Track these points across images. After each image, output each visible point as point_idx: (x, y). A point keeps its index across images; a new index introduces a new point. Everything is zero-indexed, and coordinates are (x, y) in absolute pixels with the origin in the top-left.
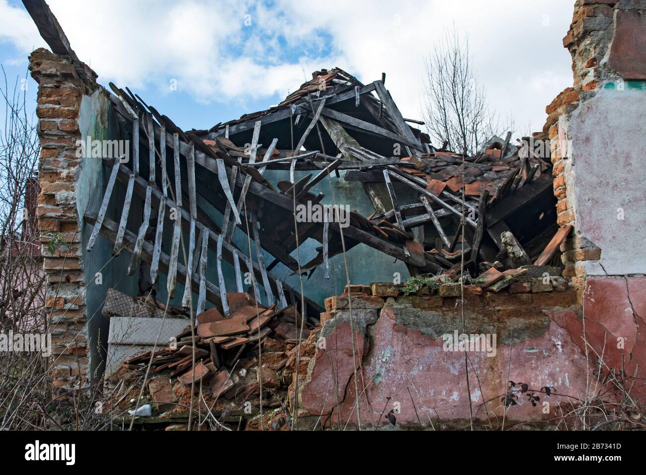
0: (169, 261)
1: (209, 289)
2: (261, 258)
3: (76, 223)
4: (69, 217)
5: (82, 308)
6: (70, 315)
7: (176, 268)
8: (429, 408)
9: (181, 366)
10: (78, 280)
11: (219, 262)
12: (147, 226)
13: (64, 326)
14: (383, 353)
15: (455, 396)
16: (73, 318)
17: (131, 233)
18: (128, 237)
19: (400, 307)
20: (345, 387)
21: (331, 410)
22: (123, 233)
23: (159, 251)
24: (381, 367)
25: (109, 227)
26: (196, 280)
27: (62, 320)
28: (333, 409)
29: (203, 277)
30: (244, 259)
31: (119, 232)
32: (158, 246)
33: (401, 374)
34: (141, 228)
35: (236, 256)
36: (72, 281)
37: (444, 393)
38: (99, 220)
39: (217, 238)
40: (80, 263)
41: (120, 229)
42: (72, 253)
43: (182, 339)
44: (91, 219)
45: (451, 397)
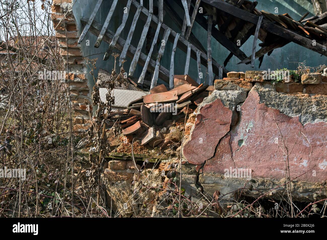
0: (135, 51)
1: (161, 71)
2: (210, 51)
3: (75, 25)
4: (70, 21)
5: (85, 82)
6: (79, 85)
7: (138, 56)
8: (281, 169)
9: (128, 123)
10: (81, 63)
11: (173, 53)
12: (123, 27)
13: (76, 92)
14: (247, 125)
15: (305, 163)
16: (80, 87)
17: (111, 32)
18: (108, 35)
19: (264, 90)
20: (215, 147)
21: (204, 162)
22: (104, 32)
23: (128, 44)
24: (245, 135)
25: (96, 28)
26: (153, 65)
27: (75, 89)
28: (205, 161)
29: (158, 63)
30: (195, 51)
31: (102, 31)
32: (129, 41)
33: (260, 142)
34: (118, 29)
35: (189, 49)
36: (78, 63)
37: (295, 160)
38: (89, 23)
39: (176, 35)
40: (80, 52)
41: (103, 28)
42: (75, 45)
43: (133, 105)
44: (85, 22)
45: (301, 164)
